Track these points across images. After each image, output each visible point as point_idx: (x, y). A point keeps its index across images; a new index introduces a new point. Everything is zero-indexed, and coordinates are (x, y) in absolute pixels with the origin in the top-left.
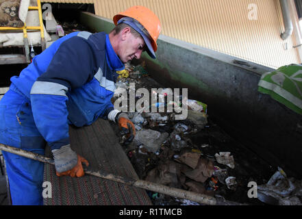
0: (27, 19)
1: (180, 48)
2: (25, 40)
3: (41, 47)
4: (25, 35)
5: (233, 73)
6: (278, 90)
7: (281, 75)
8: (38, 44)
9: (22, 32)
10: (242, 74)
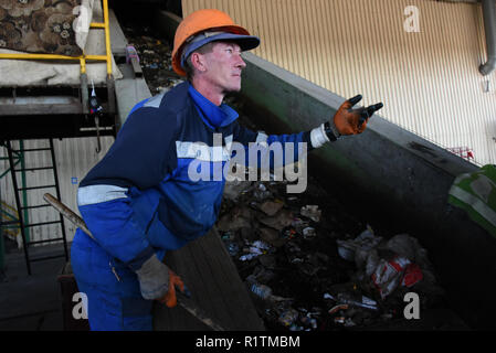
0: (87, 43)
1: (325, 105)
2: (83, 76)
3: (106, 89)
4: (83, 70)
5: (410, 163)
6: (480, 207)
8: (102, 83)
9: (78, 62)
10: (425, 169)
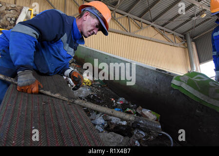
5: (155, 75)
6: (184, 86)
7: (187, 77)
10: (161, 76)
